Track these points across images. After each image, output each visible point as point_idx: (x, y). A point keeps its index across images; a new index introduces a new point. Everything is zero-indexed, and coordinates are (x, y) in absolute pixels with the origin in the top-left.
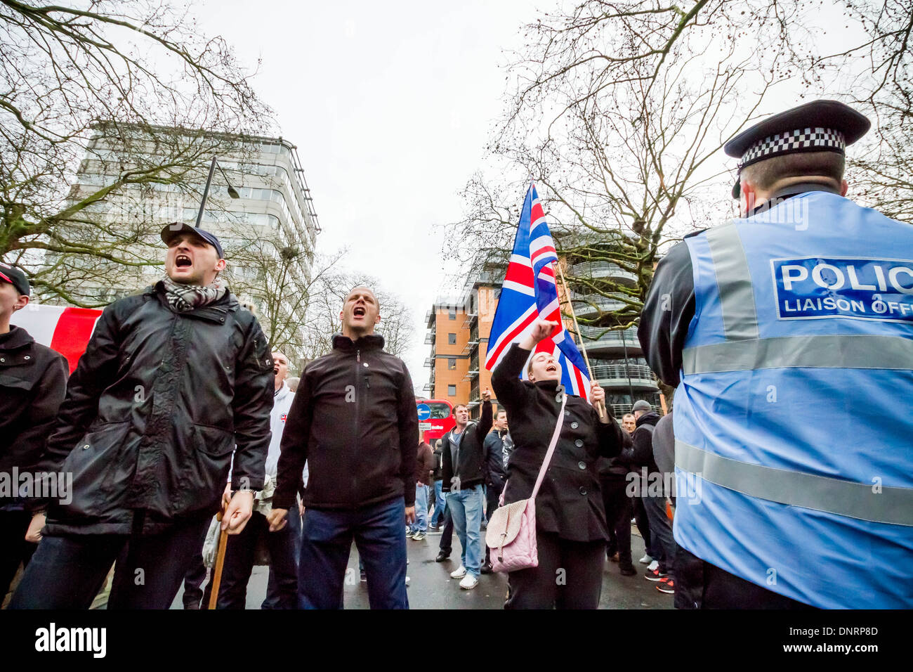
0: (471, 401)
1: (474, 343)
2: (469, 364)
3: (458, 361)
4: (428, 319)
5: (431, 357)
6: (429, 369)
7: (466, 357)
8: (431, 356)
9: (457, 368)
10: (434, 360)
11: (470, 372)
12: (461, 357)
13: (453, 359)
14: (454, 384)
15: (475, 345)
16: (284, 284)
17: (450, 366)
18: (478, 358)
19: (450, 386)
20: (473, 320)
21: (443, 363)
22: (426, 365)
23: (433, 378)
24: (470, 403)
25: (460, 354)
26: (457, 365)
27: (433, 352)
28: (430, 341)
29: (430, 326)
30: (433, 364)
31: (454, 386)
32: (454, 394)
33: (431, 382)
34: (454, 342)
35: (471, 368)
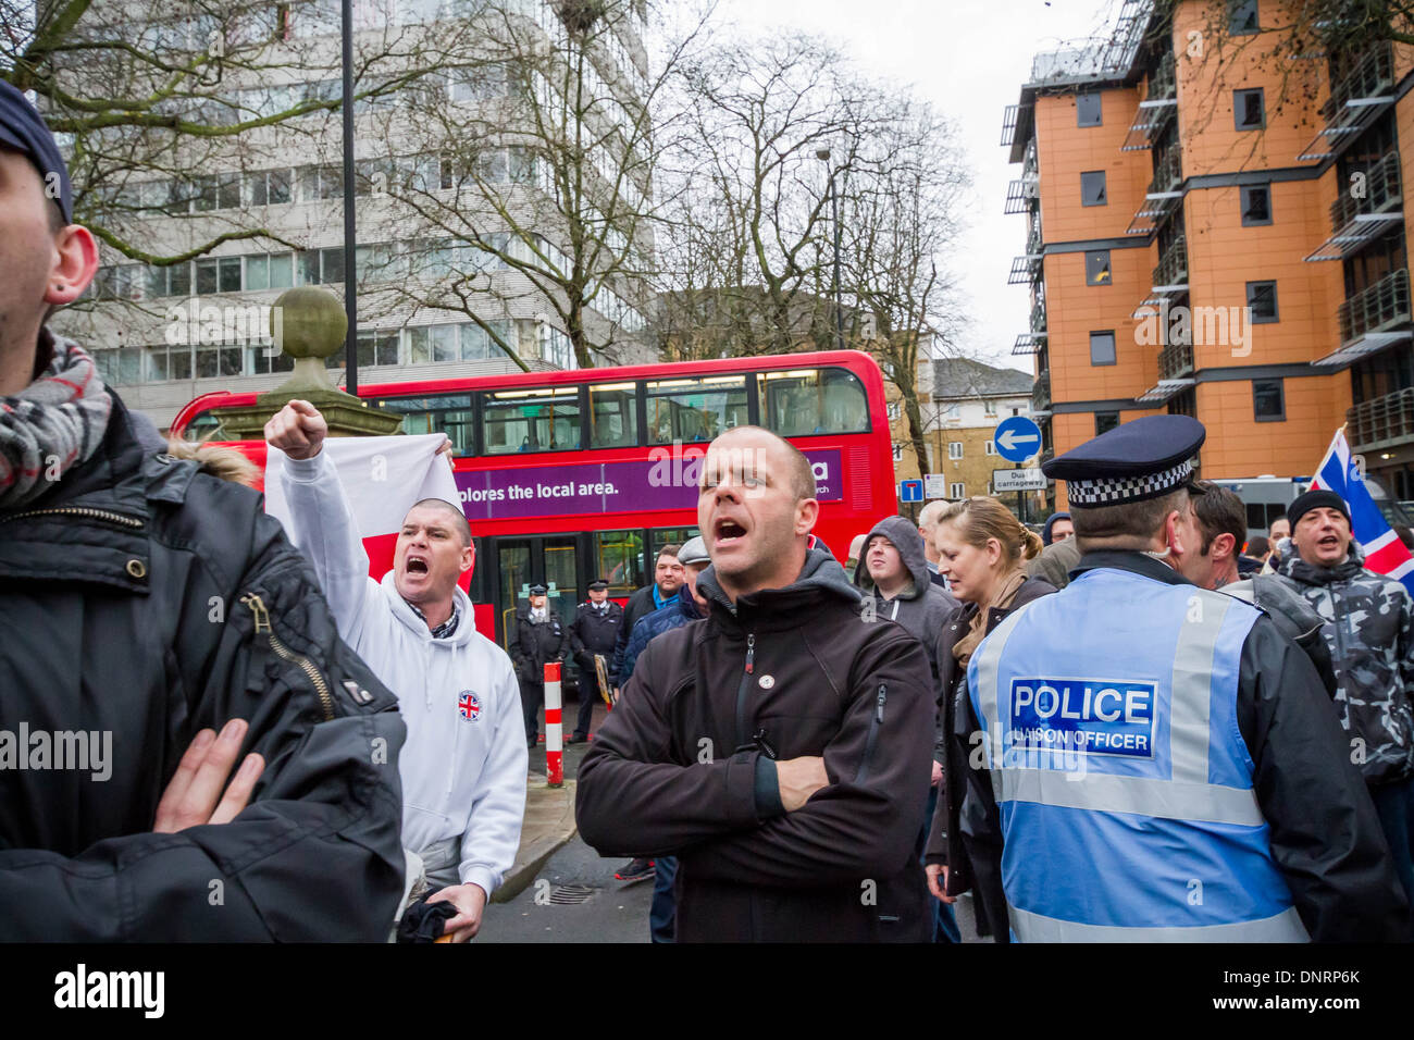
0: (1167, 375)
1: (1167, 195)
2: (1154, 261)
3: (1118, 257)
4: (1010, 135)
5: (1028, 253)
6: (1026, 289)
7: (1142, 241)
8: (1030, 247)
9: (1116, 279)
10: (1040, 261)
11: (1156, 289)
12: (1123, 243)
13: (1097, 253)
14: (1106, 326)
15: (1170, 201)
16: (583, 106)
17: (1091, 273)
18: (1183, 245)
19: (1093, 334)
20: (1160, 120)
21: (1068, 269)
22: (1016, 277)
23: (1039, 316)
24: (1162, 383)
25: (1123, 233)
26: (1113, 265)
27: (1034, 237)
28: (1021, 205)
29: (1016, 157)
30: (1037, 274)
31: (1111, 333)
32: (1111, 359)
33: (1034, 327)
34: (1101, 196)
35: (1162, 276)
